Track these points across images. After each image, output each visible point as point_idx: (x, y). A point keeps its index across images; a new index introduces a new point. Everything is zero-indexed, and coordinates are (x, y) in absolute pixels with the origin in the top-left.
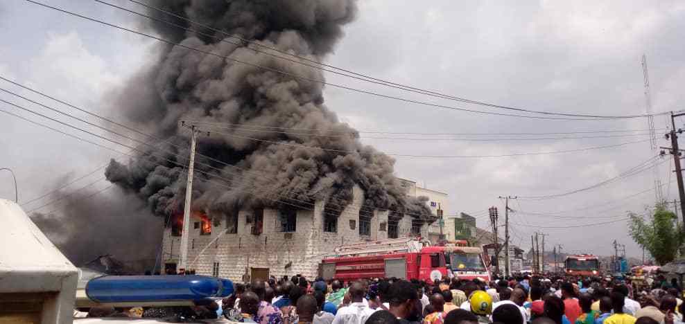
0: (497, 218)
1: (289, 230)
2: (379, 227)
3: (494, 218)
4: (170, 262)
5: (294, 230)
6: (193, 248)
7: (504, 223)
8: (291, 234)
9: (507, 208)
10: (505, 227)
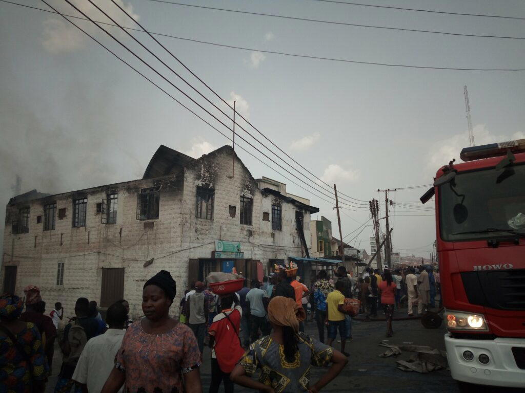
0: (378, 210)
1: (149, 218)
2: (262, 217)
3: (375, 211)
4: (11, 264)
5: (157, 217)
6: (35, 247)
7: (385, 216)
8: (153, 223)
9: (387, 201)
10: (385, 219)
